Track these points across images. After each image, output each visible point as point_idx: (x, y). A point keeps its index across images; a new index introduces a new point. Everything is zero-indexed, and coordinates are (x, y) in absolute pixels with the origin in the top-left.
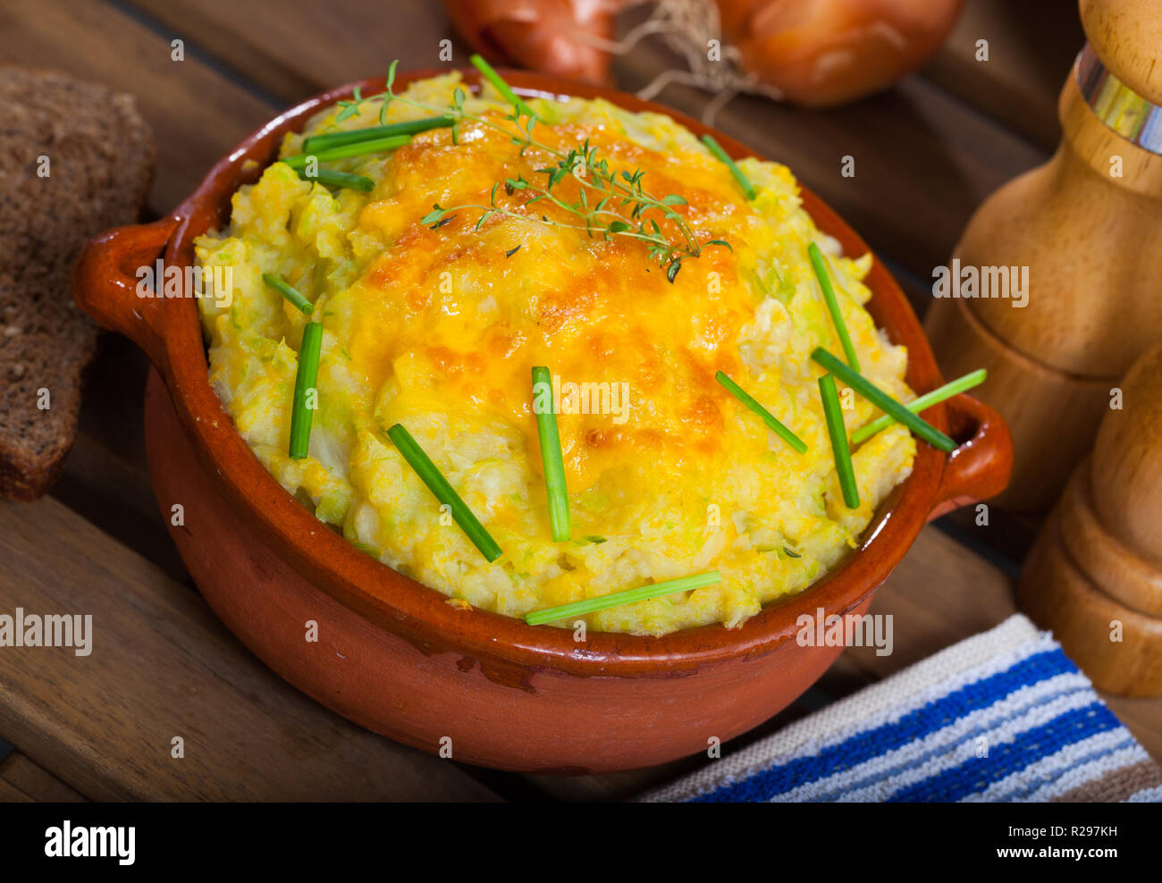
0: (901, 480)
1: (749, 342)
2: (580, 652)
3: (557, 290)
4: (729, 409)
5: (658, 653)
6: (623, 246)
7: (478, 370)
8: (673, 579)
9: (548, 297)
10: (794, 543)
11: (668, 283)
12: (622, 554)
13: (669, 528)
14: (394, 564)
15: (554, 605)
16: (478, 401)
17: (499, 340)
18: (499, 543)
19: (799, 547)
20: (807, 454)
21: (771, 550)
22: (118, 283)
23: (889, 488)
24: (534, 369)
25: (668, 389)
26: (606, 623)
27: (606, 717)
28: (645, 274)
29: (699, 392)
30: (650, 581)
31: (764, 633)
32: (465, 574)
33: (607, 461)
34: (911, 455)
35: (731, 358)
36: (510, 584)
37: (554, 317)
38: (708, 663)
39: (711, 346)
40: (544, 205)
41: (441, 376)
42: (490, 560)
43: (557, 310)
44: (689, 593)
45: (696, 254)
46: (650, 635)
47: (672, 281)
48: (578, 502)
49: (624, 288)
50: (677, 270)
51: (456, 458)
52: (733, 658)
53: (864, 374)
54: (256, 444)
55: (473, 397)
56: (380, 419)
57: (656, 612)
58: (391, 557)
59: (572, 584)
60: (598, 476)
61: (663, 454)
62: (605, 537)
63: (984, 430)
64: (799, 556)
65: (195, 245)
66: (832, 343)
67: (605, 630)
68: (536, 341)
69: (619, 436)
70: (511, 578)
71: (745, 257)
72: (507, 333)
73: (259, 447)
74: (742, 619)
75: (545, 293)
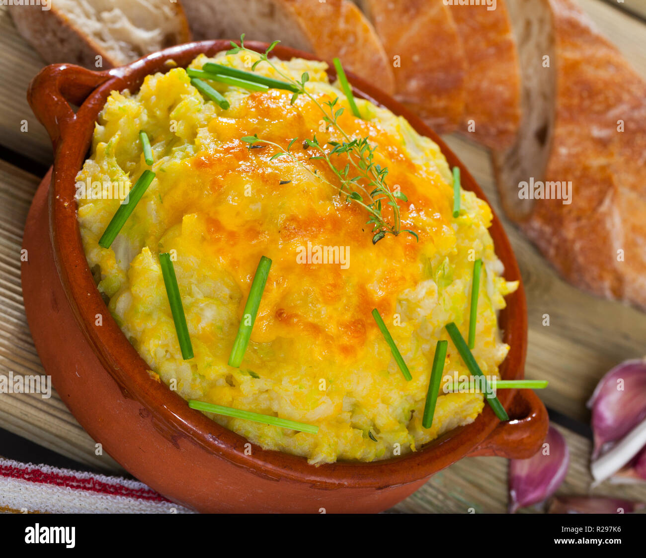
0: (464, 424)
1: (407, 300)
2: (212, 437)
3: (300, 217)
4: (373, 334)
5: (259, 458)
6: (355, 209)
7: (232, 243)
8: (289, 419)
9: (293, 219)
10: (378, 431)
11: (372, 243)
12: (267, 391)
13: (300, 388)
14: (129, 335)
15: (211, 402)
16: (222, 262)
17: (253, 231)
18: (195, 350)
19: (380, 435)
20: (410, 383)
21: (360, 429)
22: (54, 97)
23: (455, 425)
24: (263, 257)
25: (340, 306)
26: (237, 426)
27: (217, 483)
28: (360, 231)
29: (359, 316)
30: (276, 415)
31: (330, 476)
32: (167, 360)
33: (283, 332)
34: (478, 412)
35: (389, 304)
36: (191, 378)
37: (291, 232)
38: (287, 478)
39: (380, 293)
40: (321, 163)
41: (208, 237)
42: (185, 358)
43: (294, 229)
44: (297, 432)
45: (396, 234)
46: (259, 446)
47: (374, 243)
48: (256, 348)
49: (342, 233)
50: (381, 238)
51: (195, 289)
52: (304, 483)
53: (474, 352)
54: (84, 227)
55: (220, 257)
56: (161, 246)
57: (270, 434)
58: (129, 330)
59: (227, 394)
60: (273, 337)
61: (317, 342)
62: (260, 376)
63: (532, 417)
64: (377, 441)
65: (110, 95)
66: (464, 324)
67: (234, 431)
68: (274, 241)
69: (295, 320)
70: (194, 375)
71: (429, 250)
72: (261, 229)
73: (85, 230)
74: (321, 462)
75: (292, 216)
